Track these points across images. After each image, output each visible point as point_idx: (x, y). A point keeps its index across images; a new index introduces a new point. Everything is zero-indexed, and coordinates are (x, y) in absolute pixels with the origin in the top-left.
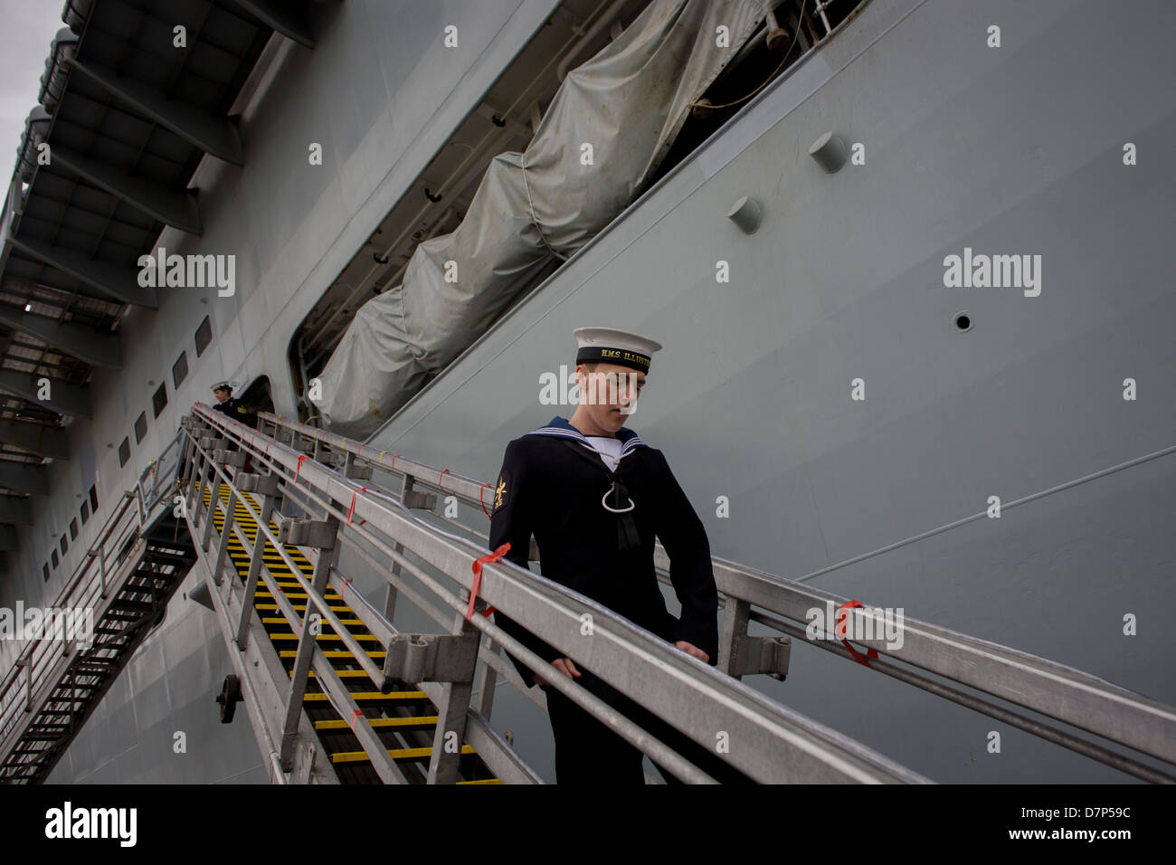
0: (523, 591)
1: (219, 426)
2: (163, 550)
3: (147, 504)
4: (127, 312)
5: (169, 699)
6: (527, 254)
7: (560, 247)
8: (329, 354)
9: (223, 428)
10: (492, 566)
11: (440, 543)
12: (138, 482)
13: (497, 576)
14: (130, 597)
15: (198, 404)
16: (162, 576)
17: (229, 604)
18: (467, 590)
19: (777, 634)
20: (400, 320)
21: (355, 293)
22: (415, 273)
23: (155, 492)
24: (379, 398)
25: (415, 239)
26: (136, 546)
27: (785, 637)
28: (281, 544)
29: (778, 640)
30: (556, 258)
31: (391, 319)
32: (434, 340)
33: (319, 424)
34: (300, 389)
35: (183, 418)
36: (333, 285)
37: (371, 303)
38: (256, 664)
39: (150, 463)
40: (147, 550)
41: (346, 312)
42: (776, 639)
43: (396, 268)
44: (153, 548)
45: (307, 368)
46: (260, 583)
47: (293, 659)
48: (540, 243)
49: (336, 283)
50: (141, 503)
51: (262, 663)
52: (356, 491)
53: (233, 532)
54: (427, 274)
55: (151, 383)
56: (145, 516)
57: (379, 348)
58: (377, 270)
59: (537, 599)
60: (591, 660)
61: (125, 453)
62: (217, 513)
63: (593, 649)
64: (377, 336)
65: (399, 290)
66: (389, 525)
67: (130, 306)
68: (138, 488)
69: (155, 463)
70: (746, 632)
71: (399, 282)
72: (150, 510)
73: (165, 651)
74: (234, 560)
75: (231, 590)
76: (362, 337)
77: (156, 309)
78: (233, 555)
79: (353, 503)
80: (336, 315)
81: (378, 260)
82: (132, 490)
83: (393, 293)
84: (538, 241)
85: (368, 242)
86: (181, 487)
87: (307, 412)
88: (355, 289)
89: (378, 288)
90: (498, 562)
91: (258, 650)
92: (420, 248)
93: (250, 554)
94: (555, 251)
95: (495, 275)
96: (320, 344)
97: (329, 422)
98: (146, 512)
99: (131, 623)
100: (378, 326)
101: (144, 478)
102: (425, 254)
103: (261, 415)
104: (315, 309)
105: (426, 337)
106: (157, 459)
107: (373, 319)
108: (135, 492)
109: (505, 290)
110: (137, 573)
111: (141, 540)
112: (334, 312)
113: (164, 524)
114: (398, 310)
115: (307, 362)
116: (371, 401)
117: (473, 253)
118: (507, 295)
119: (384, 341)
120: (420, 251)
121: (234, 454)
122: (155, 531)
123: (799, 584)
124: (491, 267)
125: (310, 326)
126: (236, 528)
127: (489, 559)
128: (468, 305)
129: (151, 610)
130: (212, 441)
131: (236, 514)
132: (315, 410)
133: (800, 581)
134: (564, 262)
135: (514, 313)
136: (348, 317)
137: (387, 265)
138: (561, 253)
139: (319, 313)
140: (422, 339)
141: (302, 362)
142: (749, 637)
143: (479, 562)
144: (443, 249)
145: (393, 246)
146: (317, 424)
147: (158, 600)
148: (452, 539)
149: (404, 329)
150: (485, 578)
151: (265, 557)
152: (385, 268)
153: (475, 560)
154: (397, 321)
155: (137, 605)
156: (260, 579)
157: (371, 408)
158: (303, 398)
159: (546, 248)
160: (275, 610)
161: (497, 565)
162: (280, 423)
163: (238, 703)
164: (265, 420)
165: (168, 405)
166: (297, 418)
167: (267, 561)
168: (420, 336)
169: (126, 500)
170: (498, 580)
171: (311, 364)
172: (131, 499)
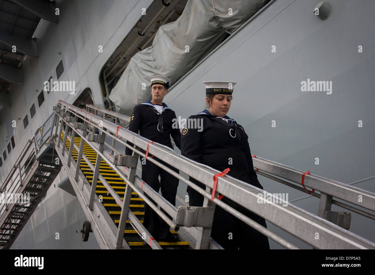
0: (240, 189)
1: (73, 111)
2: (45, 165)
3: (38, 145)
4: (25, 59)
5: (49, 230)
6: (211, 31)
7: (227, 27)
8: (118, 78)
9: (75, 112)
10: (222, 177)
11: (195, 167)
12: (34, 135)
13: (226, 182)
14: (32, 186)
15: (60, 101)
16: (46, 177)
17: (83, 190)
18: (210, 188)
19: (345, 210)
20: (151, 62)
21: (130, 50)
22: (158, 40)
23: (42, 140)
24: (142, 98)
25: (157, 24)
26: (35, 164)
27: (348, 212)
28: (115, 165)
29: (345, 213)
30: (225, 32)
31: (147, 62)
32: (168, 72)
33: (114, 109)
34: (105, 95)
35: (54, 107)
36: (119, 46)
37: (138, 55)
38: (99, 217)
39: (39, 127)
40: (39, 165)
41: (125, 58)
42: (344, 213)
43: (148, 38)
44: (41, 165)
45: (108, 84)
46: (98, 182)
47: (120, 215)
48: (217, 26)
49: (121, 45)
50: (36, 145)
51: (102, 217)
52: (149, 143)
53: (83, 159)
54: (164, 41)
55: (37, 91)
56: (38, 151)
57: (141, 75)
58: (139, 39)
59: (247, 193)
60: (276, 220)
61: (26, 122)
62: (73, 150)
63: (277, 215)
64: (141, 70)
65: (151, 48)
66: (167, 158)
67: (26, 56)
68: (34, 138)
69: (41, 127)
70: (330, 209)
71: (150, 44)
72: (40, 148)
73: (46, 210)
74: (83, 171)
75: (83, 184)
76: (134, 70)
77: (38, 57)
78: (82, 169)
79: (148, 148)
80: (121, 60)
81: (140, 34)
82: (31, 139)
83: (148, 50)
84: (217, 25)
85: (136, 26)
86: (54, 138)
87: (108, 104)
88: (129, 47)
89: (140, 47)
90: (224, 176)
91: (99, 210)
92: (160, 28)
93: (93, 169)
94: (225, 29)
95: (196, 42)
96: (113, 73)
97: (119, 109)
98: (38, 149)
99: (33, 197)
100: (141, 65)
101: (36, 133)
102: (163, 31)
103: (87, 106)
104: (111, 57)
105: (164, 70)
106: (42, 125)
107: (138, 62)
108: (33, 140)
109: (201, 49)
110: (35, 176)
111: (36, 161)
112: (120, 58)
113: (46, 154)
114: (150, 58)
115: (108, 82)
116: (138, 100)
117: (186, 31)
118: (202, 51)
119: (144, 72)
120: (160, 31)
121: (82, 124)
122: (43, 157)
123: (351, 186)
124: (195, 37)
125: (109, 65)
126: (84, 157)
127: (220, 175)
128: (184, 55)
129: (42, 192)
130: (70, 118)
131: (83, 151)
132: (112, 103)
133: (351, 185)
134: (230, 35)
135: (206, 59)
136: (126, 61)
137: (144, 36)
138: (228, 31)
139: (113, 59)
140: (162, 71)
141: (105, 82)
142: (332, 212)
143: (216, 176)
144: (172, 29)
145: (148, 27)
146: (113, 110)
147: (44, 187)
148: (201, 166)
149: (153, 67)
150: (219, 183)
151: (100, 170)
152: (143, 38)
153: (214, 175)
154: (150, 63)
155: (35, 189)
156: (99, 180)
157: (138, 103)
158: (107, 98)
159: (221, 28)
160: (107, 194)
161: (224, 177)
162: (97, 109)
163: (90, 233)
164: (89, 108)
165: (45, 101)
166: (104, 107)
167: (101, 172)
168: (161, 70)
169: (29, 143)
170: (226, 184)
171: (110, 82)
172: (31, 143)
